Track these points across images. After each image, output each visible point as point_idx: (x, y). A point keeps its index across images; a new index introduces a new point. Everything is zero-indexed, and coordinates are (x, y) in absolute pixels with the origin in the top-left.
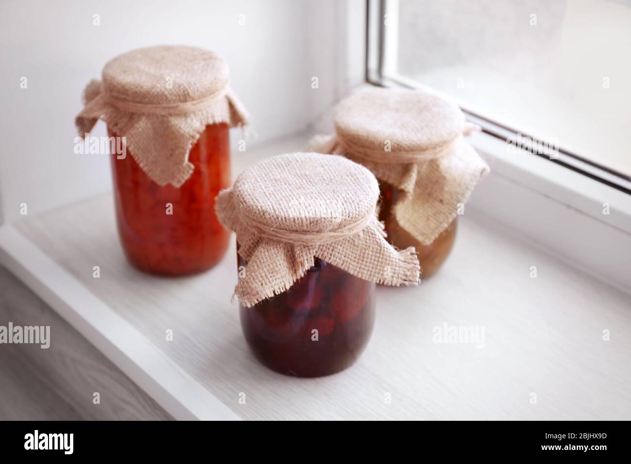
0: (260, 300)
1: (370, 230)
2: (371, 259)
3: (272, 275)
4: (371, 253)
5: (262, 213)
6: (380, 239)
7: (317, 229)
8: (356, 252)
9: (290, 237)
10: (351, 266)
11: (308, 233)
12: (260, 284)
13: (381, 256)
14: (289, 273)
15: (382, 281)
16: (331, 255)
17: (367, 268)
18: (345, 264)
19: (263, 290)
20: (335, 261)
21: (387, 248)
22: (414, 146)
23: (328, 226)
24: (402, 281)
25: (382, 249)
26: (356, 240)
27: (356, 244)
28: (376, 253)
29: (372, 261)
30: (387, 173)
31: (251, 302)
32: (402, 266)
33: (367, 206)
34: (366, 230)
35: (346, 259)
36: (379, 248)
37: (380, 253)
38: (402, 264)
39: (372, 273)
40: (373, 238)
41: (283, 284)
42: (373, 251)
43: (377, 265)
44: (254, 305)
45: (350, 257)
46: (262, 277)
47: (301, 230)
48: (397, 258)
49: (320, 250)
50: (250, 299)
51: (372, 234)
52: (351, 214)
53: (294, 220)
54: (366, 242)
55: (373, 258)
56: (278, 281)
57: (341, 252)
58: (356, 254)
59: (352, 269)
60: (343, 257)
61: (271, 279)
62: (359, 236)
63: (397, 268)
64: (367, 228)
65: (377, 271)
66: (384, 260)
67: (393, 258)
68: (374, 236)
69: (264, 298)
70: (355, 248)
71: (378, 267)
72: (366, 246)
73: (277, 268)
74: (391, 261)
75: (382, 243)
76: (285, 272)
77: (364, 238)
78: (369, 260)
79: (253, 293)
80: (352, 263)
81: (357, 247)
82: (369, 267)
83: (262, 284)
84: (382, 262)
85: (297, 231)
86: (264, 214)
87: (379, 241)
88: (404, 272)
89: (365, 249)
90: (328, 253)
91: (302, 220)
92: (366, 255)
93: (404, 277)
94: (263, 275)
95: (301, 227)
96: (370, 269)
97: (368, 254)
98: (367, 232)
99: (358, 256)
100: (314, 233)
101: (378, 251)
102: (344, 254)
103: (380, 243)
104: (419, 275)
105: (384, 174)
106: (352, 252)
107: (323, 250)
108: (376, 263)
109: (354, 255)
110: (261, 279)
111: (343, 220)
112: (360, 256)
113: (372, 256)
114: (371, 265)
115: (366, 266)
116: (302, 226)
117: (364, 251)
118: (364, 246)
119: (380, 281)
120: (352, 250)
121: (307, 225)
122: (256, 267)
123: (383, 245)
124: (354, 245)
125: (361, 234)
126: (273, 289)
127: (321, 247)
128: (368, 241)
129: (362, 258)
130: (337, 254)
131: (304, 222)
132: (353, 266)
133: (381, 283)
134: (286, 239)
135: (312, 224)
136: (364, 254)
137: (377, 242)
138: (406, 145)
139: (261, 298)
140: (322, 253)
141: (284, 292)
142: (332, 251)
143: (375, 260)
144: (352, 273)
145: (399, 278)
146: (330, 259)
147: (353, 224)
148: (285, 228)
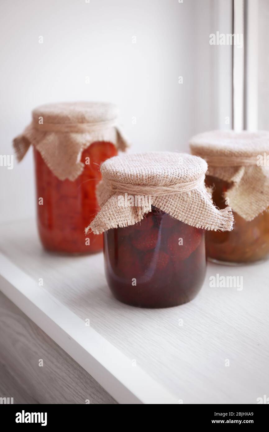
0: (107, 230)
1: (197, 192)
2: (196, 211)
3: (118, 214)
4: (196, 207)
5: (115, 173)
6: (204, 199)
7: (154, 183)
8: (184, 206)
9: (134, 189)
10: (180, 215)
11: (147, 186)
12: (108, 219)
13: (204, 210)
14: (132, 216)
15: (203, 227)
16: (165, 205)
17: (192, 217)
18: (175, 213)
19: (109, 223)
20: (168, 210)
21: (209, 205)
22: (242, 152)
23: (162, 180)
24: (218, 228)
25: (205, 205)
26: (185, 197)
27: (185, 200)
28: (200, 207)
29: (197, 213)
30: (223, 174)
31: (99, 231)
32: (220, 218)
33: (194, 172)
34: (193, 191)
35: (177, 210)
36: (203, 204)
37: (203, 208)
38: (220, 217)
39: (196, 221)
40: (199, 197)
41: (126, 221)
42: (197, 206)
43: (200, 216)
44: (101, 233)
45: (180, 209)
46: (110, 214)
47: (142, 184)
48: (217, 213)
49: (157, 201)
50: (99, 229)
51: (198, 195)
52: (180, 175)
53: (137, 176)
54: (193, 200)
55: (198, 210)
56: (122, 219)
57: (173, 204)
58: (185, 207)
59: (180, 217)
60: (174, 208)
61: (116, 217)
62: (187, 194)
63: (216, 219)
64: (195, 191)
65: (200, 220)
66: (206, 213)
67: (213, 212)
68: (199, 196)
69: (109, 228)
70: (184, 203)
71: (201, 217)
72: (193, 202)
73: (122, 210)
74: (212, 214)
75: (205, 201)
76: (128, 214)
77: (192, 197)
78: (194, 212)
79: (102, 224)
80: (181, 212)
81: (186, 202)
82: (194, 217)
83: (109, 219)
84: (204, 214)
85: (139, 185)
86: (116, 174)
87: (203, 200)
88: (221, 222)
89: (192, 204)
90: (162, 204)
91: (143, 176)
92: (192, 208)
93: (220, 226)
94: (111, 213)
95: (141, 181)
96: (195, 218)
97: (194, 208)
98: (196, 193)
99: (186, 209)
100: (152, 186)
101: (202, 206)
102: (176, 206)
103: (204, 201)
104: (232, 225)
105: (221, 174)
106: (182, 206)
107: (159, 201)
108: (199, 214)
109: (183, 208)
110: (109, 216)
111: (174, 178)
112: (187, 208)
113: (197, 209)
114: (196, 216)
115: (191, 216)
116: (143, 180)
117: (191, 205)
118: (191, 202)
119: (202, 227)
120: (181, 204)
121: (146, 179)
122: (107, 209)
123: (206, 203)
124: (184, 200)
125: (190, 193)
126: (117, 223)
127: (158, 199)
128: (195, 199)
129: (189, 210)
130: (169, 205)
131: (144, 177)
132: (182, 215)
133: (202, 228)
134: (131, 191)
135: (150, 179)
136: (191, 207)
137: (201, 200)
138: (236, 152)
139: (107, 228)
140: (158, 203)
141: (126, 227)
142: (166, 202)
143: (199, 212)
144: (180, 220)
145: (217, 226)
146: (164, 208)
147: (183, 184)
148: (130, 183)
